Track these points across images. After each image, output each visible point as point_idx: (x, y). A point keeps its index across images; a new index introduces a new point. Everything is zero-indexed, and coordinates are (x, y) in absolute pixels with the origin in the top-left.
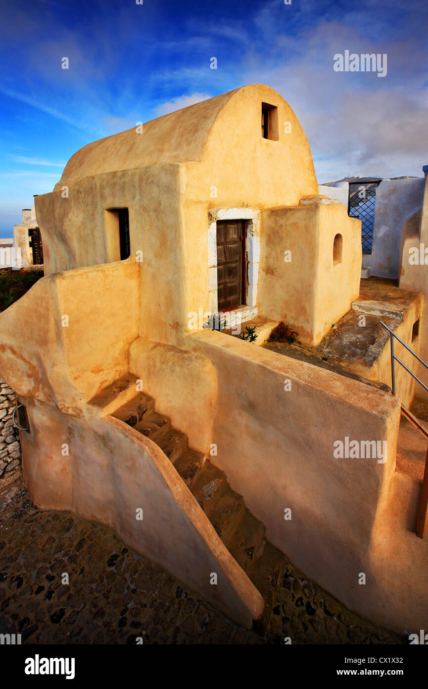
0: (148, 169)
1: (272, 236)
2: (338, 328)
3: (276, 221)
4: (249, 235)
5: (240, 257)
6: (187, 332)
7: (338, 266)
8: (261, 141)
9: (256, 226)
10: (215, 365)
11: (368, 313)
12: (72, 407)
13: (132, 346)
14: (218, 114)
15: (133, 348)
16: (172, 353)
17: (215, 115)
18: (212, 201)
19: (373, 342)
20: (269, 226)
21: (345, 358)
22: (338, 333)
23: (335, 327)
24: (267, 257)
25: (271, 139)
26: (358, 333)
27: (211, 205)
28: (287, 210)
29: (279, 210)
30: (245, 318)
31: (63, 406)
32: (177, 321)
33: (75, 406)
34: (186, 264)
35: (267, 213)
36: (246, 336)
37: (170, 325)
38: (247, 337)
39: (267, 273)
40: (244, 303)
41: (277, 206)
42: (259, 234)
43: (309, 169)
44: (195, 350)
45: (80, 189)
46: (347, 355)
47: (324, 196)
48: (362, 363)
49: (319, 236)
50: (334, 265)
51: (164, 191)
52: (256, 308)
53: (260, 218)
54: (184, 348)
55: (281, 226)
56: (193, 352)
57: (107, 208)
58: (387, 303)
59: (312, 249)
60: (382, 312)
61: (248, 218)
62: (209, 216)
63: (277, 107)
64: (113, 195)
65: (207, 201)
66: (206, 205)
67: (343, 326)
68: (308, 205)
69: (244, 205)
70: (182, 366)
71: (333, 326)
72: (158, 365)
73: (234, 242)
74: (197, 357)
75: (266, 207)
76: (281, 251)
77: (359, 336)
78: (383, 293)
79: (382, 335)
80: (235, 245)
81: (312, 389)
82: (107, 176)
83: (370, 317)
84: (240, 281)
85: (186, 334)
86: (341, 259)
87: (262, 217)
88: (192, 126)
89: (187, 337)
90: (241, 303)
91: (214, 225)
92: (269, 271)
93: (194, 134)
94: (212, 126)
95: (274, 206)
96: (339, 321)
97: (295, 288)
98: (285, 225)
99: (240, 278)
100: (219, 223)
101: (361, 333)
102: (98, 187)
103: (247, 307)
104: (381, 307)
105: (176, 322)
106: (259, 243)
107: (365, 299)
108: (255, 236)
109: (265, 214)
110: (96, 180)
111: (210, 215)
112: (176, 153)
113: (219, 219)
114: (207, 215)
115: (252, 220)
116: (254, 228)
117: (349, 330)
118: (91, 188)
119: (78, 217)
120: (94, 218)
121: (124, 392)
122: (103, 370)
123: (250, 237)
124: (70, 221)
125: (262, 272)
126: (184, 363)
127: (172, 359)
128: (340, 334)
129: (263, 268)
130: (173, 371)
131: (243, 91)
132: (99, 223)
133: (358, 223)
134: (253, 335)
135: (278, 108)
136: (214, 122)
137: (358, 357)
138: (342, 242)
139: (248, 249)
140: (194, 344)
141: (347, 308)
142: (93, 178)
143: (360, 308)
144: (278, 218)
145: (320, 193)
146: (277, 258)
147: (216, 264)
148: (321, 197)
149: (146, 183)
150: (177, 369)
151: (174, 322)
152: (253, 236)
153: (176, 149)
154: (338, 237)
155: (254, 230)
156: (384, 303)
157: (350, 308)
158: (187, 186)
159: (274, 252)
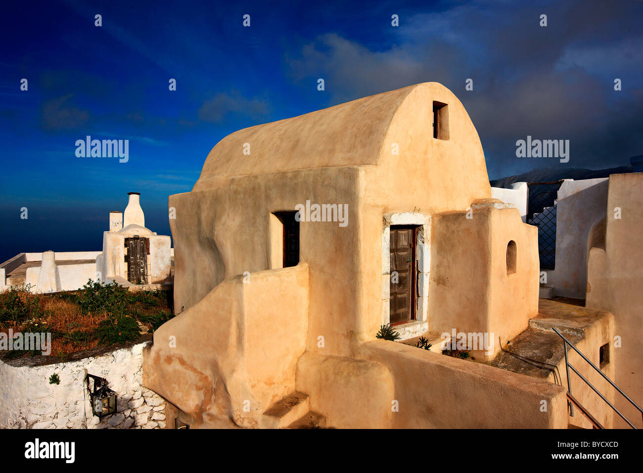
0: (324, 172)
1: (443, 242)
2: (514, 344)
3: (447, 226)
4: (420, 242)
5: (410, 266)
6: (362, 340)
7: (512, 276)
8: (432, 141)
9: (427, 232)
10: (392, 372)
11: (547, 330)
12: (248, 418)
13: (301, 361)
14: (393, 117)
15: (302, 362)
16: (346, 363)
17: (390, 118)
18: (386, 206)
19: (550, 356)
20: (441, 232)
21: (521, 372)
22: (514, 349)
23: (511, 344)
24: (438, 266)
25: (441, 138)
26: (535, 349)
27: (385, 210)
28: (459, 215)
29: (450, 215)
30: (416, 332)
31: (238, 417)
32: (352, 329)
33: (251, 417)
34: (362, 268)
35: (438, 219)
36: (420, 345)
37: (343, 335)
38: (422, 346)
39: (438, 283)
40: (413, 317)
41: (448, 211)
42: (430, 242)
43: (480, 169)
44: (371, 358)
45: (239, 189)
46: (523, 369)
47: (497, 199)
48: (538, 375)
49: (491, 241)
50: (508, 274)
51: (341, 195)
52: (427, 323)
53: (430, 224)
54: (358, 358)
55: (453, 232)
56: (368, 361)
57: (273, 211)
58: (569, 321)
59: (485, 256)
60: (562, 328)
61: (419, 223)
62: (383, 221)
63: (447, 104)
64: (283, 198)
65: (382, 205)
66: (381, 210)
67: (519, 342)
68: (480, 209)
69: (416, 210)
70: (358, 376)
71: (509, 342)
72: (332, 377)
73: (404, 250)
74: (373, 365)
75: (437, 212)
76: (453, 258)
77: (536, 351)
78: (566, 312)
79: (560, 350)
80: (405, 253)
81: (487, 380)
82: (274, 176)
83: (549, 335)
84: (409, 292)
85: (361, 342)
86: (516, 269)
87: (433, 222)
88: (366, 127)
89: (362, 346)
90: (410, 318)
91: (388, 229)
92: (440, 281)
93: (369, 136)
94: (387, 129)
95: (445, 210)
96: (515, 338)
97: (467, 298)
98: (457, 231)
99: (410, 289)
100: (393, 228)
101: (538, 349)
102: (263, 188)
103: (417, 322)
104: (561, 324)
105: (350, 331)
106: (430, 250)
107: (544, 317)
108: (425, 243)
109: (436, 219)
110: (259, 180)
111: (384, 219)
112: (350, 154)
113: (392, 224)
114: (382, 219)
115: (422, 225)
116: (425, 234)
117: (525, 346)
118: (254, 189)
119: (234, 220)
120: (255, 222)
121: (296, 406)
122: (274, 384)
123: (420, 244)
124: (223, 225)
125: (433, 282)
126: (360, 372)
127: (346, 369)
128: (516, 350)
129: (433, 278)
130: (348, 382)
131: (415, 91)
132: (261, 228)
133: (534, 230)
134: (428, 345)
135: (449, 106)
136: (389, 125)
137: (535, 370)
138: (516, 250)
139: (418, 258)
140: (369, 352)
141: (524, 326)
142: (256, 177)
143: (538, 325)
144: (449, 224)
145: (493, 197)
146: (449, 266)
147: (389, 271)
148: (494, 201)
149: (322, 186)
150: (353, 379)
151: (348, 331)
152: (423, 242)
153: (349, 151)
154: (511, 244)
155: (424, 236)
156: (565, 321)
157: (527, 326)
158: (366, 190)
159: (445, 261)
